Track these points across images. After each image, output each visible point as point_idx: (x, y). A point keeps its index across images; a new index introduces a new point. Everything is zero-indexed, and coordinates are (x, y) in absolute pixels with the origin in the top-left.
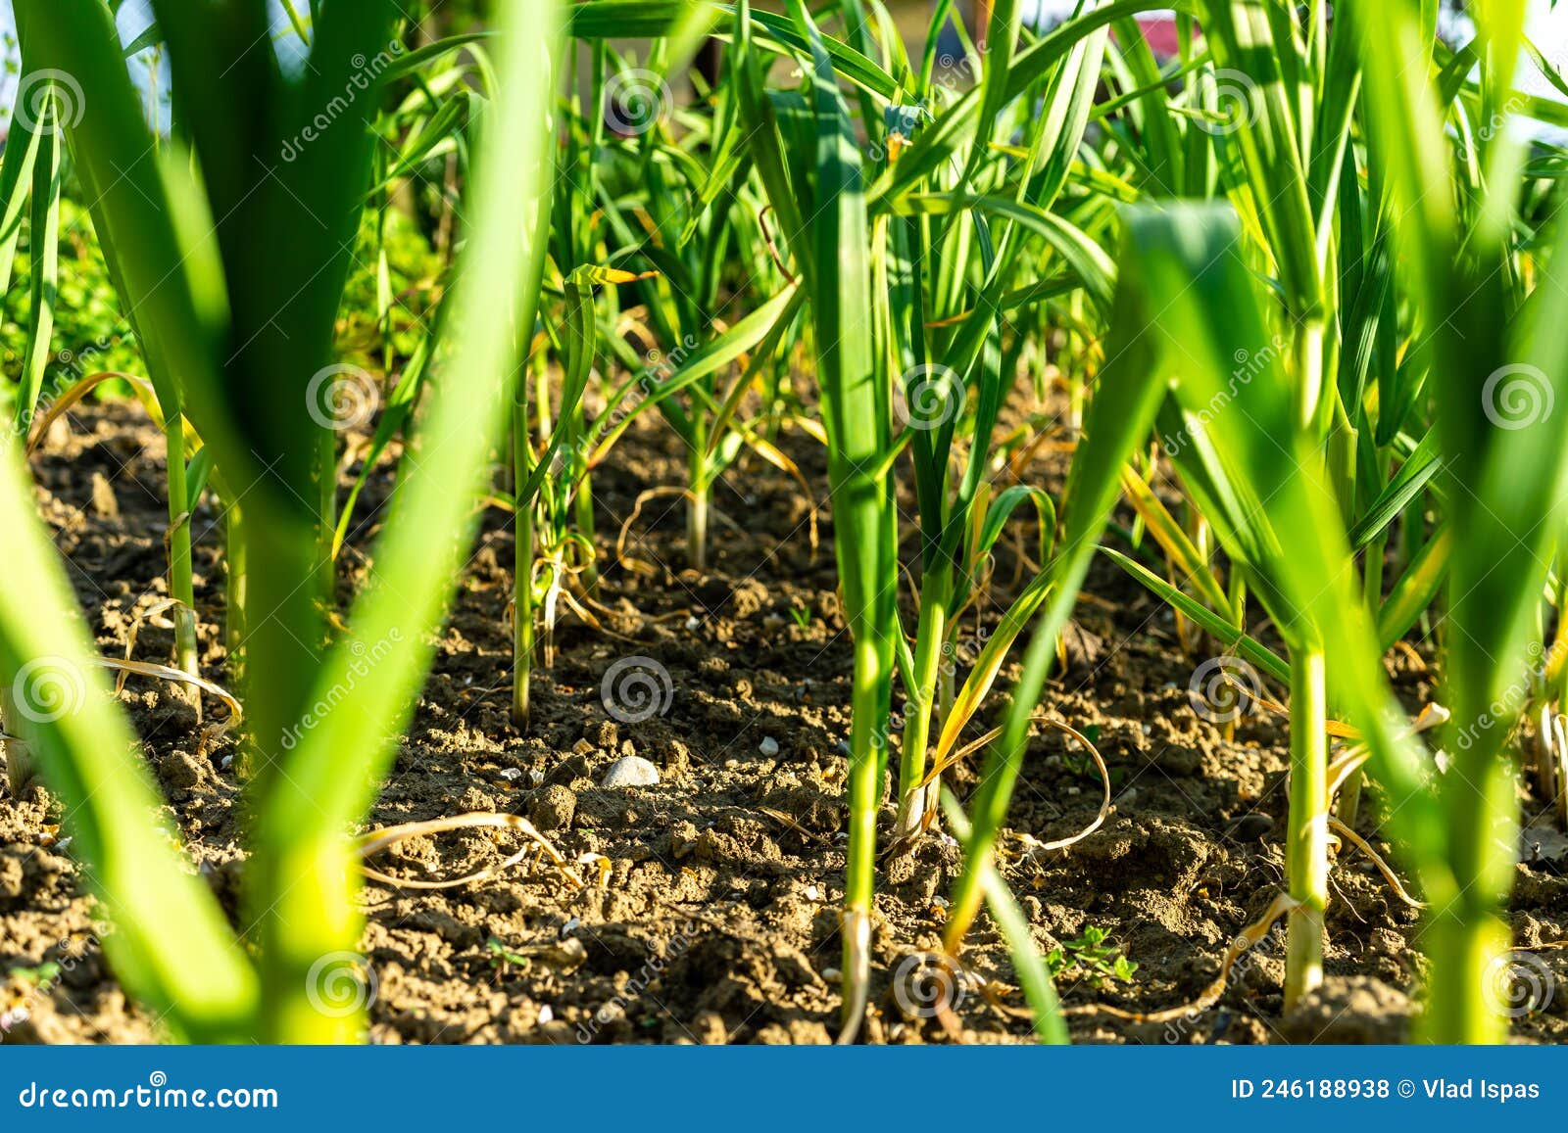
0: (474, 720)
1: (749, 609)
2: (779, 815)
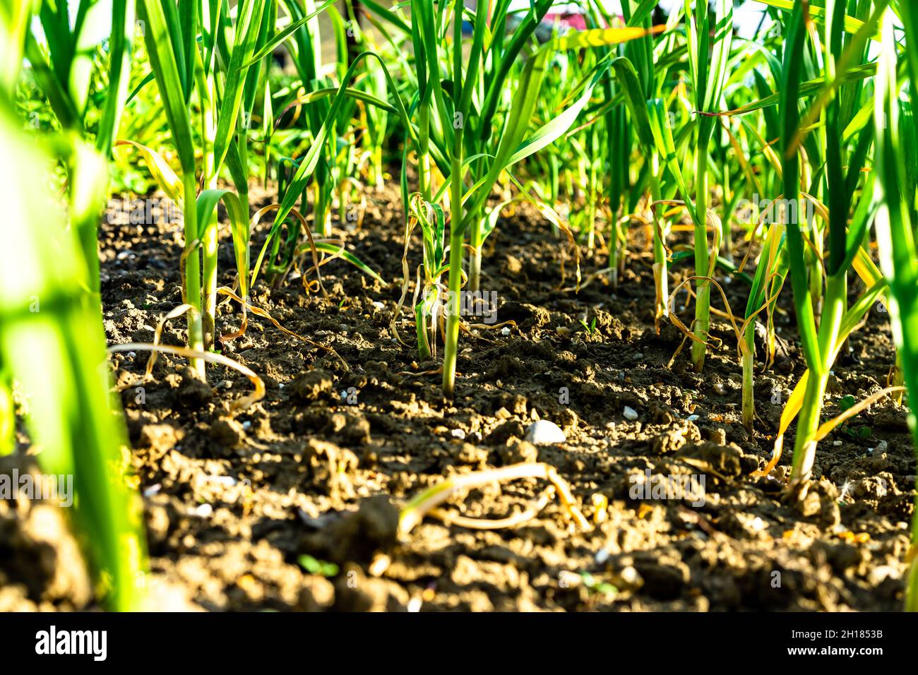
0: (421, 396)
1: (544, 321)
2: (697, 463)
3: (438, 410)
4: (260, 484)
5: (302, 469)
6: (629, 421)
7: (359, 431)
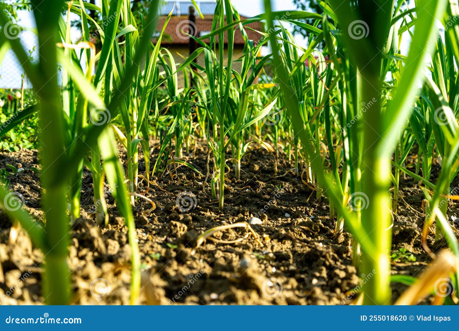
0: (211, 210)
1: (262, 186)
2: (304, 227)
3: (217, 215)
4: (154, 235)
5: (168, 230)
6: (286, 218)
7: (188, 220)
